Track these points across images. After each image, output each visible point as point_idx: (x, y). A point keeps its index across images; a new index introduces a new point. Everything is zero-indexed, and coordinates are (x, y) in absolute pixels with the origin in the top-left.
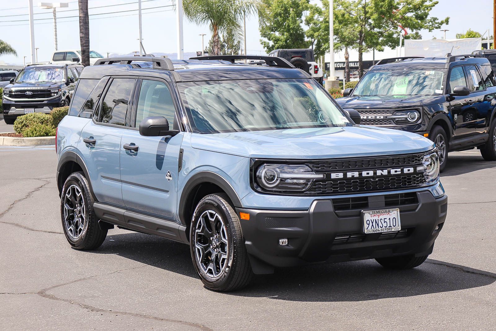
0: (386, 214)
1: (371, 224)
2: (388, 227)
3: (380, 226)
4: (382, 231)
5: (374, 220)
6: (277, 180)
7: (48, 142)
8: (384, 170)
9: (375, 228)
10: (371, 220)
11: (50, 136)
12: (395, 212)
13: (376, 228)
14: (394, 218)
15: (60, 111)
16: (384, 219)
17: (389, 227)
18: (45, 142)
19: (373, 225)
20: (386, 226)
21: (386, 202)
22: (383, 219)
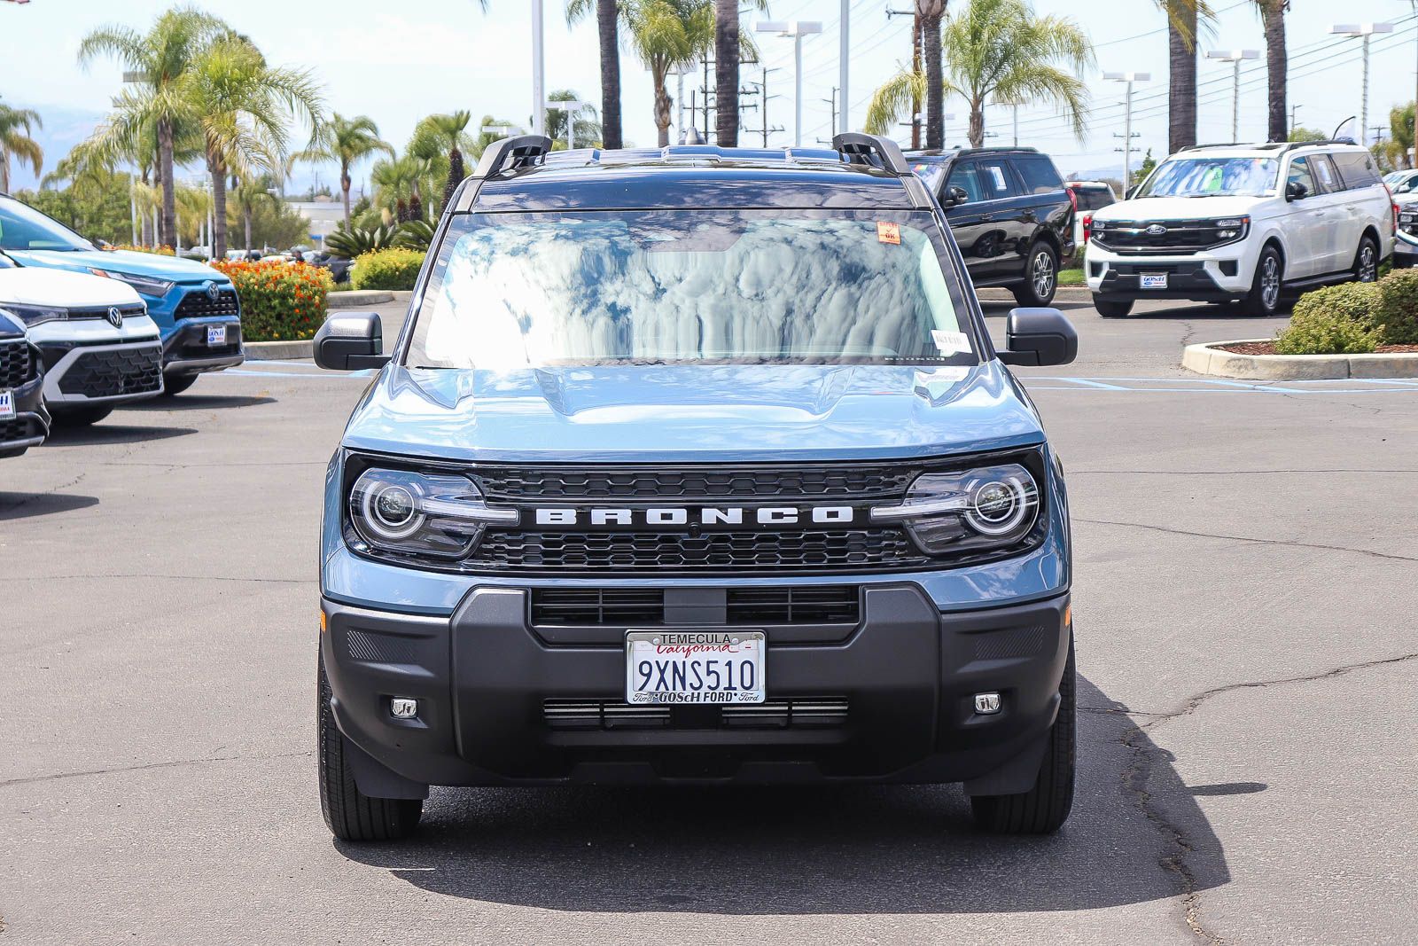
0: (715, 647)
1: (656, 675)
2: (721, 689)
3: (691, 684)
4: (695, 699)
5: (667, 662)
6: (416, 517)
7: (1321, 370)
8: (729, 510)
9: (670, 687)
10: (657, 662)
11: (1351, 351)
12: (752, 643)
13: (674, 689)
14: (746, 662)
15: (1405, 279)
16: (709, 663)
17: (725, 689)
18: (1310, 370)
19: (662, 679)
20: (714, 685)
21: (729, 609)
22: (704, 665)
